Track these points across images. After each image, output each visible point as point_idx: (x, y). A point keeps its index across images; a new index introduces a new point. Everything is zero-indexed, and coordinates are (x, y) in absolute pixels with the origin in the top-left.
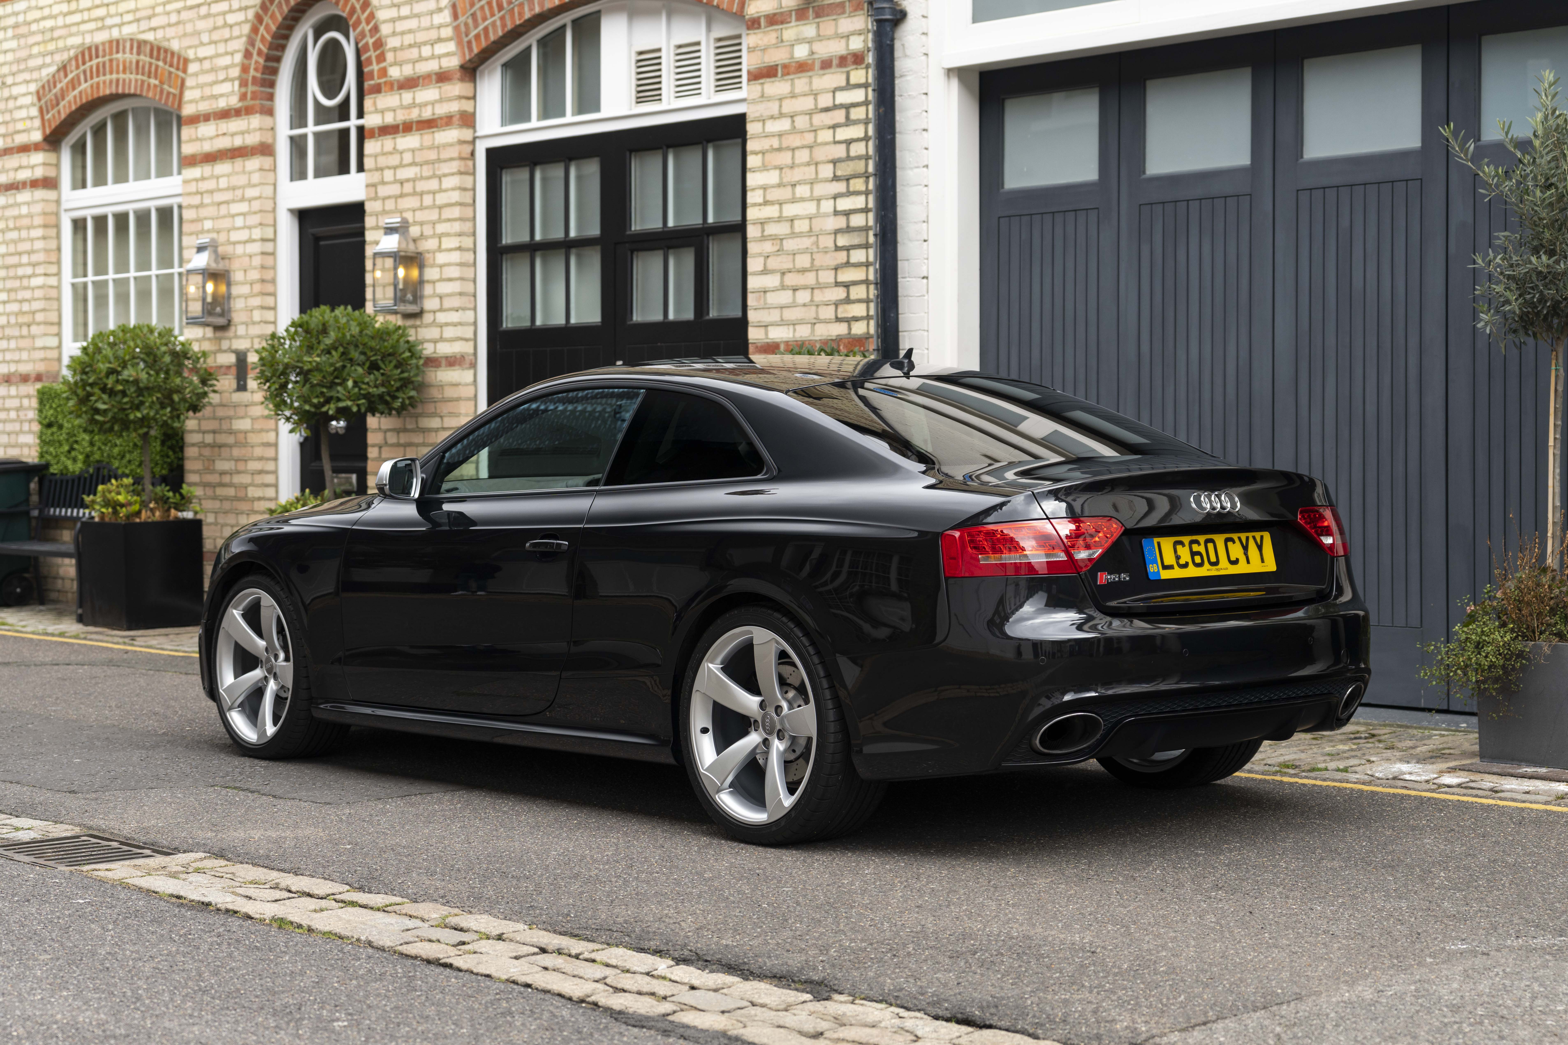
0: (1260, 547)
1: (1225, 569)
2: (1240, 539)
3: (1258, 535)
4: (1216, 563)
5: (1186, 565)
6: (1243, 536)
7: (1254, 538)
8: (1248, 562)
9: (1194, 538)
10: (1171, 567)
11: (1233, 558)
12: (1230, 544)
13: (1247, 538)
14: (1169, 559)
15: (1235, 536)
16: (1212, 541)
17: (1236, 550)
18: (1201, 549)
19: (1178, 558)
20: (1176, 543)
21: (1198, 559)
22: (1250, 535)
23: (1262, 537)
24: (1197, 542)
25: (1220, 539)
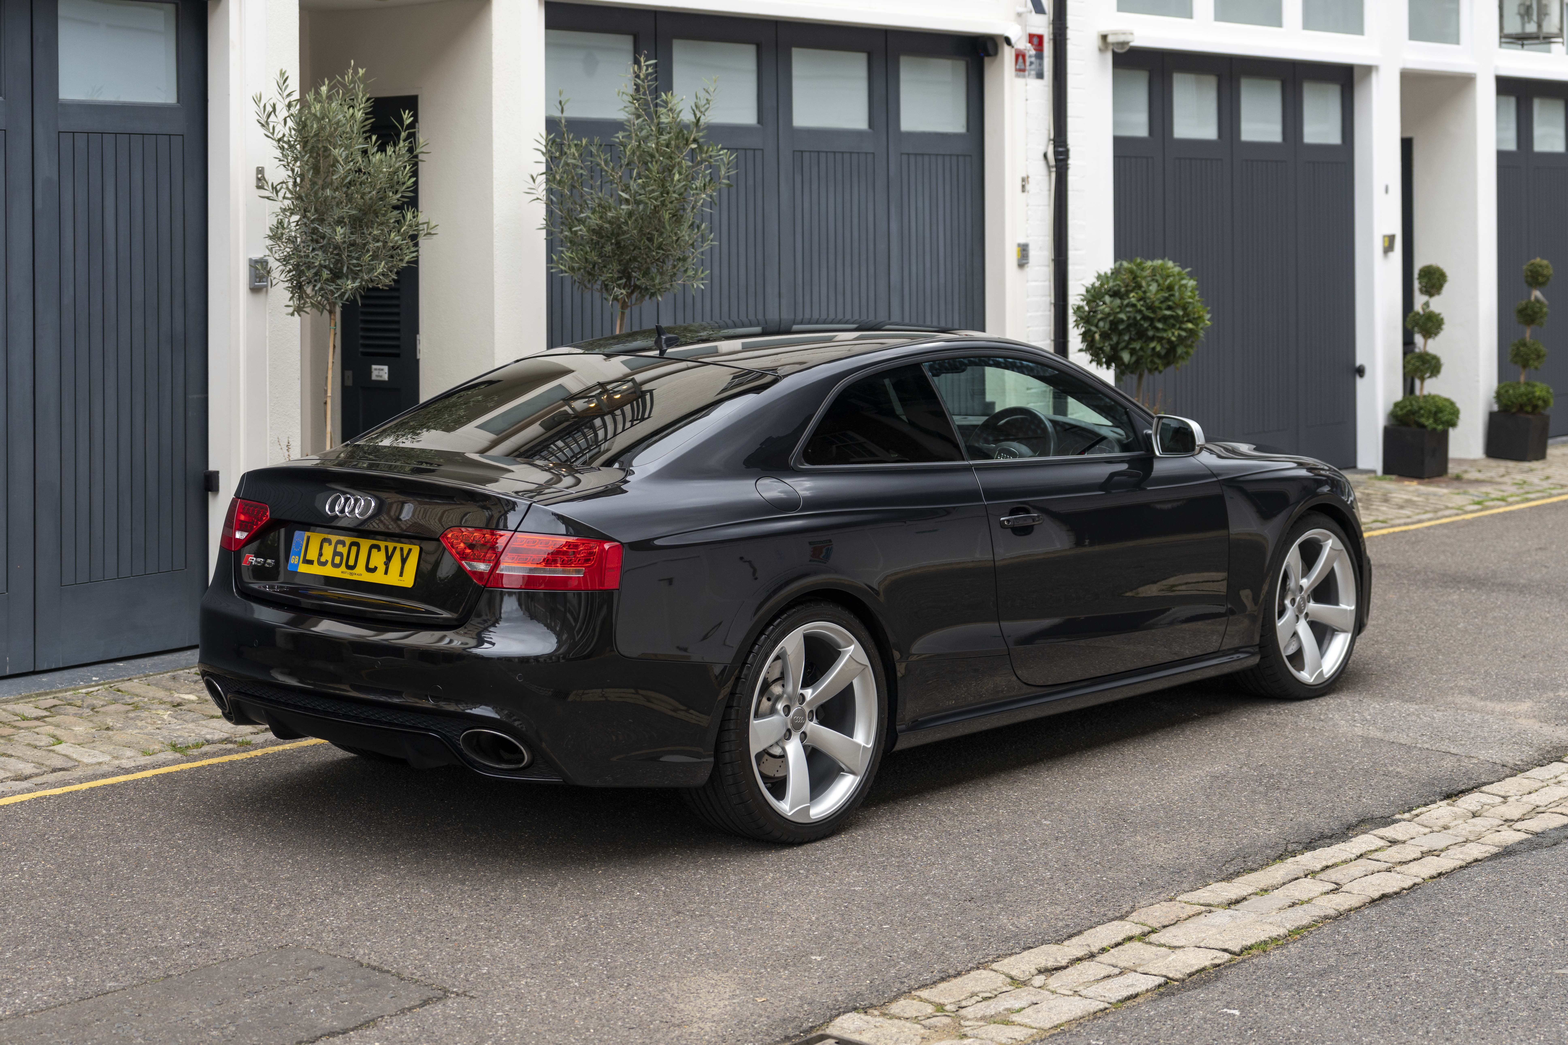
0: (404, 561)
1: (360, 574)
2: (387, 548)
3: (406, 547)
4: (353, 568)
5: (324, 564)
6: (391, 545)
7: (402, 549)
8: (386, 573)
9: (342, 538)
10: (311, 562)
11: (371, 566)
12: (374, 551)
13: (395, 548)
14: (312, 554)
15: (382, 544)
16: (358, 545)
17: (378, 559)
18: (344, 550)
19: (321, 555)
20: (324, 540)
21: (337, 560)
22: (399, 545)
23: (410, 550)
24: (343, 543)
25: (365, 544)
